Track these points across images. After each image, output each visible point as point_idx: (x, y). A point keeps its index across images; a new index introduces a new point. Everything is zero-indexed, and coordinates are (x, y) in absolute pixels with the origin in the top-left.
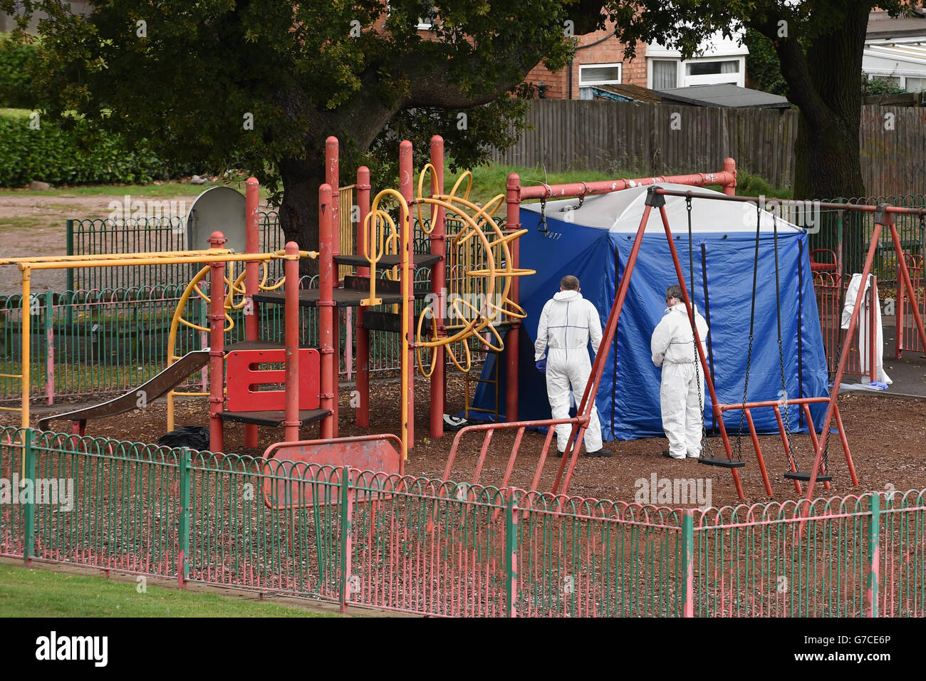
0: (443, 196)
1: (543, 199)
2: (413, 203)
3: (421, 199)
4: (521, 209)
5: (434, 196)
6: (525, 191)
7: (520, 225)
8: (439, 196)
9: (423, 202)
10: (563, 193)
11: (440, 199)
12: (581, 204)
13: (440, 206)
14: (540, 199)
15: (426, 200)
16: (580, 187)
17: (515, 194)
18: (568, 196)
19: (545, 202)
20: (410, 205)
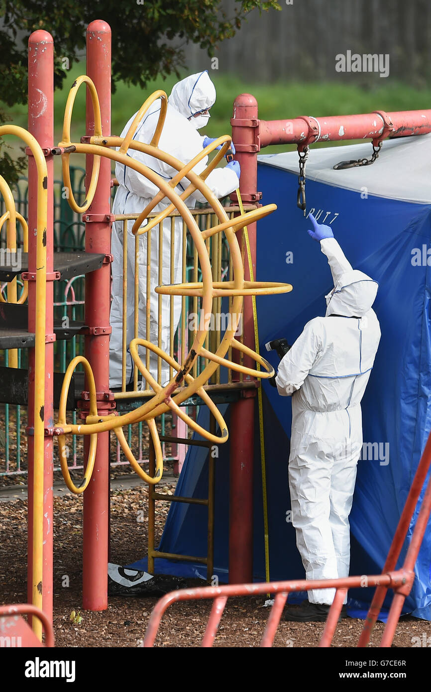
0: (110, 139)
1: (302, 144)
2: (54, 152)
3: (69, 144)
4: (261, 166)
5: (93, 139)
6: (268, 129)
7: (258, 195)
8: (101, 139)
9: (74, 150)
10: (341, 133)
11: (104, 144)
12: (375, 155)
13: (103, 155)
14: (296, 145)
15: (79, 146)
16: (373, 122)
17: (249, 134)
18: (350, 138)
19: (305, 151)
20: (49, 155)
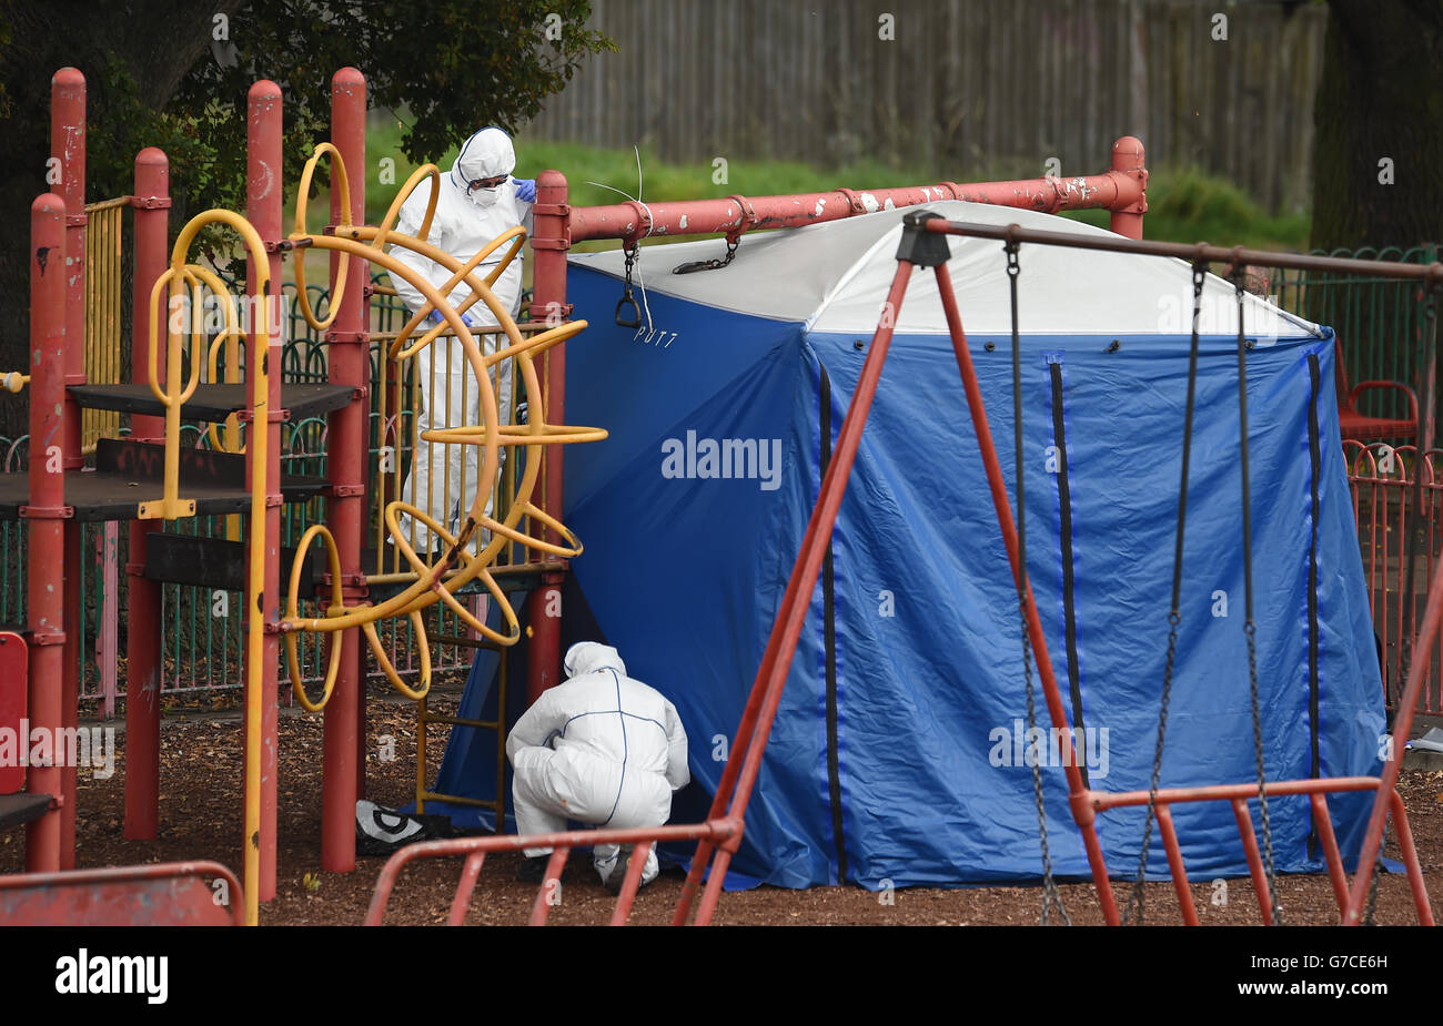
0: (364, 230)
1: (630, 238)
2: (282, 246)
3: (304, 236)
4: (571, 265)
5: (339, 229)
6: (581, 217)
7: (566, 308)
8: (351, 229)
9: (309, 244)
10: (683, 224)
11: (355, 237)
12: (730, 255)
13: (354, 256)
14: (622, 241)
15: (318, 238)
16: (728, 210)
17: (555, 225)
18: (696, 231)
19: (634, 249)
20: (276, 252)
